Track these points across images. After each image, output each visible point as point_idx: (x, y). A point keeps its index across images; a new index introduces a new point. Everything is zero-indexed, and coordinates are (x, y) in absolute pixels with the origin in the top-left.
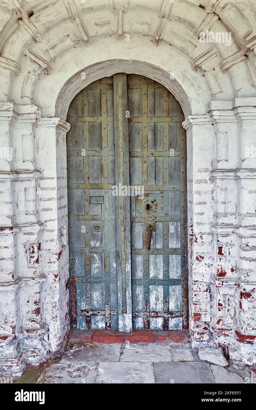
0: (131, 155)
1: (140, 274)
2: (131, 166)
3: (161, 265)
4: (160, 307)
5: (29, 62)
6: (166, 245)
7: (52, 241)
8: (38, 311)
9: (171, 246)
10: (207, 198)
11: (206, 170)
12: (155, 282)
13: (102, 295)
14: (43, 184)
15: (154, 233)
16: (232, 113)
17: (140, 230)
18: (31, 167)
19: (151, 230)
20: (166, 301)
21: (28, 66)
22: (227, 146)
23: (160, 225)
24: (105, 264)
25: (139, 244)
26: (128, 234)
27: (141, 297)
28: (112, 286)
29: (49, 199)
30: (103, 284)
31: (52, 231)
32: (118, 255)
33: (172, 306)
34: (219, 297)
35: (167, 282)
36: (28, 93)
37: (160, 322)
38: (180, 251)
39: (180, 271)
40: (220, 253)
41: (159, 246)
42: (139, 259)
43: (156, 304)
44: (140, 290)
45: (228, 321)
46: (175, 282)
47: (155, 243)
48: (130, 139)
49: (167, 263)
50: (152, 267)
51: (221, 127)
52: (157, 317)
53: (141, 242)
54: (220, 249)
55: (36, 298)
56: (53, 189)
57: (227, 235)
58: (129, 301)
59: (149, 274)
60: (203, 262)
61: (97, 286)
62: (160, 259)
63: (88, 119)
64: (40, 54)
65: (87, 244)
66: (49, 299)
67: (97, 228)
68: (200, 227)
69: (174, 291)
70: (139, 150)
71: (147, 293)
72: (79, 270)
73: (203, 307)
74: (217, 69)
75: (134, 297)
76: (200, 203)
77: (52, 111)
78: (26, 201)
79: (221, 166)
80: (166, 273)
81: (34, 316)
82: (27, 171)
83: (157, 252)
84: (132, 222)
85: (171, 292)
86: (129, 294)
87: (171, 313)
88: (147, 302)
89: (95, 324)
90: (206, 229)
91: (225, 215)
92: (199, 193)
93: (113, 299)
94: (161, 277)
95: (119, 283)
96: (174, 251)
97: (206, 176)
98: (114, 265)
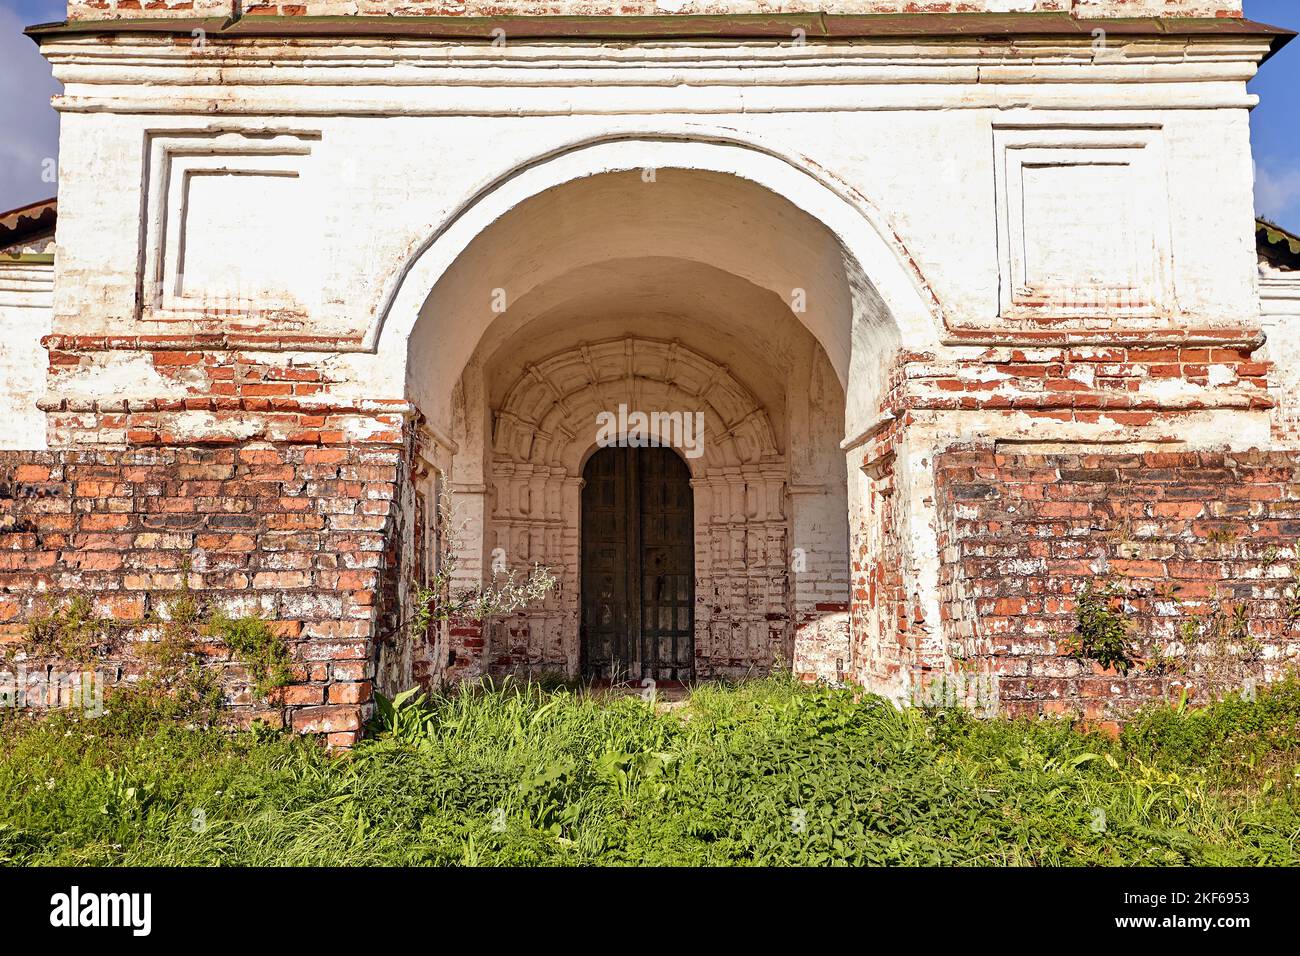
0: (642, 511)
1: (649, 625)
2: (642, 522)
3: (670, 617)
4: (668, 658)
5: (560, 434)
6: (674, 598)
7: (573, 582)
8: (559, 641)
9: (679, 598)
10: (706, 548)
11: (706, 524)
12: (664, 633)
13: (612, 645)
14: (567, 532)
15: (663, 586)
16: (723, 478)
17: (650, 582)
18: (559, 518)
19: (660, 583)
20: (674, 652)
21: (559, 437)
22: (721, 505)
23: (669, 578)
24: (616, 615)
25: (649, 596)
26: (639, 586)
27: (650, 648)
28: (622, 637)
29: (572, 546)
30: (613, 635)
31: (573, 573)
32: (628, 604)
33: (680, 656)
34: (716, 632)
35: (676, 634)
36: (558, 458)
37: (669, 672)
38: (688, 604)
39: (688, 622)
40: (717, 593)
41: (668, 599)
42: (649, 610)
43: (664, 655)
44: (649, 641)
45: (724, 652)
46: (683, 634)
47: (664, 596)
48: (641, 498)
49: (675, 615)
50: (661, 619)
51: (716, 489)
52: (666, 667)
53: (651, 594)
54: (716, 590)
55: (559, 629)
56: (575, 537)
57: (721, 578)
58: (639, 650)
59: (658, 626)
60: (704, 603)
61: (608, 637)
62: (669, 611)
63: (603, 478)
64: (570, 427)
65: (599, 595)
66: (568, 633)
67: (609, 579)
68: (701, 573)
69: (682, 642)
70: (650, 507)
71: (656, 644)
72: (590, 621)
73: (704, 644)
74: (712, 442)
75: (643, 647)
76: (701, 552)
77: (576, 471)
78: (554, 545)
79: (715, 520)
80: (675, 624)
81: (557, 645)
82: (555, 521)
83: (666, 604)
84: (643, 575)
85: (679, 643)
86: (638, 642)
87: (680, 664)
88: (656, 652)
89: (605, 674)
90: (706, 574)
91: (721, 561)
92: (699, 543)
93: (623, 649)
94: (670, 628)
95: (629, 632)
96: (682, 604)
97: (705, 529)
98: (625, 616)
